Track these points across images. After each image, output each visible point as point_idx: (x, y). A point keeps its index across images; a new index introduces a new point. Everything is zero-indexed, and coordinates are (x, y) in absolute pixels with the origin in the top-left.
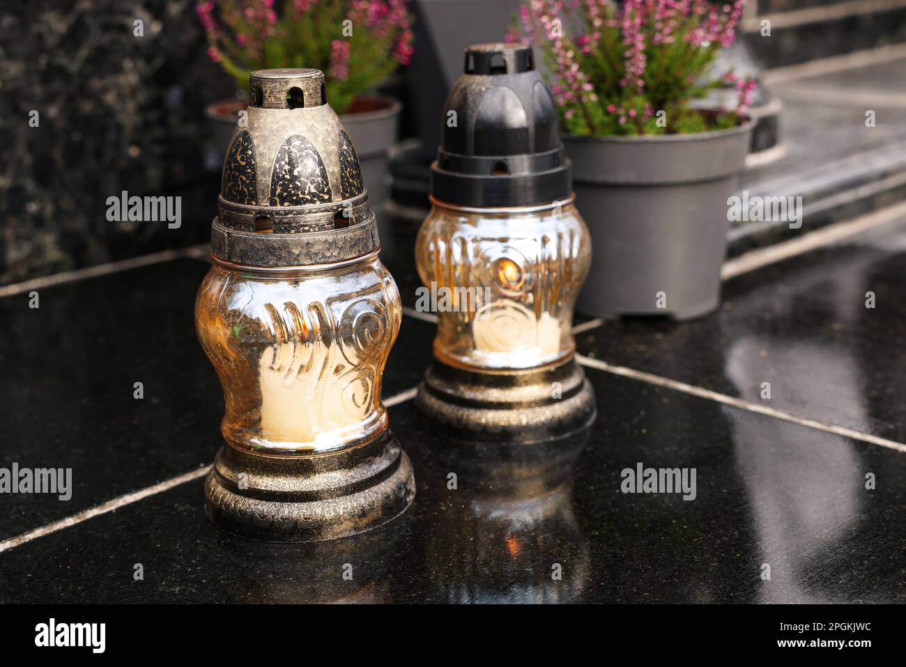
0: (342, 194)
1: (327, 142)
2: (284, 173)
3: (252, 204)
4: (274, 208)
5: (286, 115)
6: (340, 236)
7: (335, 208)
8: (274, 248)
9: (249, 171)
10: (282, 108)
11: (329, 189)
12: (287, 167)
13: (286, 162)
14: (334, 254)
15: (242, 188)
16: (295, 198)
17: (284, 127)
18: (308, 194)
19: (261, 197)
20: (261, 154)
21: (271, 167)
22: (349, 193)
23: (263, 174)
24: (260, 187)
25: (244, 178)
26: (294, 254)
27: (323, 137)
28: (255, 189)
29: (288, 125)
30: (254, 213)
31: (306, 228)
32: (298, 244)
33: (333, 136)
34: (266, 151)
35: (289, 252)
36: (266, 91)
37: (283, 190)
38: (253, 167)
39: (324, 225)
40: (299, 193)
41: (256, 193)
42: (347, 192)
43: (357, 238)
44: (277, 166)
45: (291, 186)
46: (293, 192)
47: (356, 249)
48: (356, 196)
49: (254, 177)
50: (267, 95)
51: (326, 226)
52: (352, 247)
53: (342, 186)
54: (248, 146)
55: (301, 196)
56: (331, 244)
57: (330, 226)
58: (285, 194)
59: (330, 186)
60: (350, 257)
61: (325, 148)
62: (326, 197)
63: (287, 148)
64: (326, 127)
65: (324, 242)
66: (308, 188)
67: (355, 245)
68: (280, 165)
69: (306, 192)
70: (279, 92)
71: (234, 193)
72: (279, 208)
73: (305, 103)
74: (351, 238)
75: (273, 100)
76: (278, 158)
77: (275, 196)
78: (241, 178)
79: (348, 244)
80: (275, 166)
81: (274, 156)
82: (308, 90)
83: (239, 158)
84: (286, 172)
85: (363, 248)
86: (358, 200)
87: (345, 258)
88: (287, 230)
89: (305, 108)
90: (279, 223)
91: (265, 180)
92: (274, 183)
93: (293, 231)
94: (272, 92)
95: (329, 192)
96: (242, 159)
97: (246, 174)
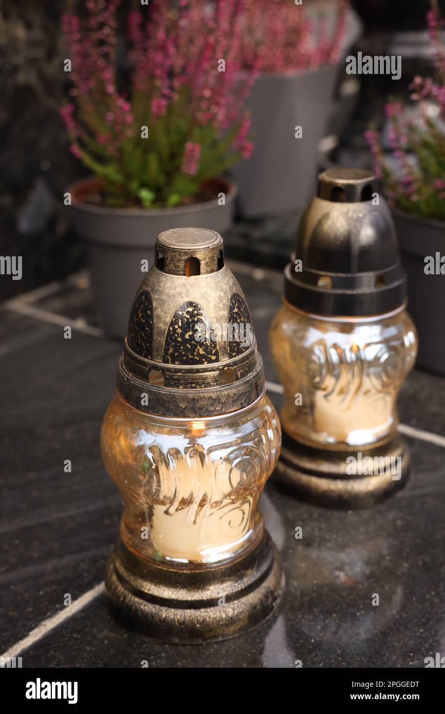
0: (229, 354)
1: (218, 307)
2: (176, 335)
3: (148, 359)
4: (166, 365)
5: (183, 281)
6: (224, 393)
7: (221, 368)
8: (164, 401)
9: (147, 329)
10: (180, 275)
11: (217, 351)
12: (179, 331)
13: (179, 326)
14: (217, 409)
15: (141, 342)
16: (185, 358)
17: (180, 293)
18: (197, 356)
19: (156, 354)
20: (158, 317)
21: (165, 329)
22: (236, 352)
23: (158, 334)
24: (155, 345)
25: (143, 334)
26: (180, 407)
27: (215, 304)
28: (151, 345)
29: (184, 292)
30: (149, 367)
31: (193, 385)
32: (184, 398)
33: (225, 301)
34: (162, 314)
35: (176, 405)
36: (167, 259)
37: (175, 351)
38: (151, 327)
39: (210, 383)
40: (189, 354)
41: (151, 349)
42: (234, 351)
43: (240, 392)
44: (171, 329)
45: (182, 348)
46: (183, 353)
47: (239, 402)
48: (244, 352)
49: (151, 335)
50: (168, 262)
51: (212, 384)
52: (234, 401)
53: (229, 347)
54: (148, 306)
55: (190, 357)
56: (214, 400)
57: (215, 383)
58: (176, 354)
59: (218, 348)
60: (233, 410)
61: (216, 313)
62: (214, 358)
63: (181, 313)
64: (219, 293)
65: (208, 398)
66: (197, 350)
67: (237, 399)
68: (174, 328)
69: (195, 354)
70: (178, 261)
71: (134, 344)
72: (170, 366)
73: (202, 270)
74: (234, 394)
75: (173, 267)
76: (172, 321)
77: (168, 355)
78: (141, 334)
79: (232, 399)
80: (169, 329)
81: (169, 319)
82: (204, 259)
83: (140, 315)
84: (178, 336)
85: (245, 401)
86: (244, 357)
87: (227, 411)
88: (177, 385)
89: (201, 276)
90: (170, 379)
91: (161, 340)
92: (168, 344)
93: (181, 387)
94: (172, 260)
95: (216, 354)
96: (143, 317)
97: (144, 331)
